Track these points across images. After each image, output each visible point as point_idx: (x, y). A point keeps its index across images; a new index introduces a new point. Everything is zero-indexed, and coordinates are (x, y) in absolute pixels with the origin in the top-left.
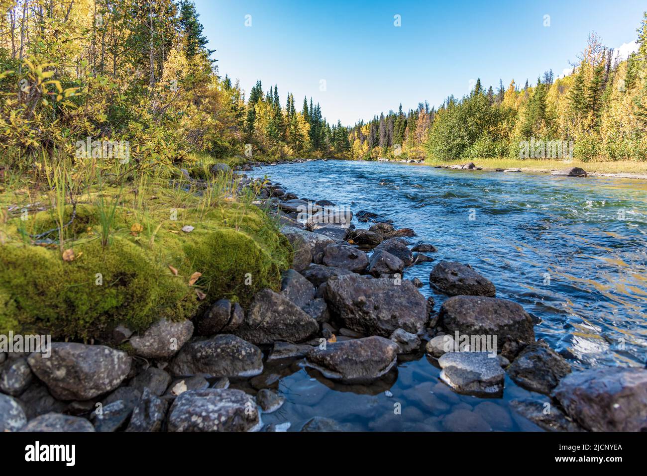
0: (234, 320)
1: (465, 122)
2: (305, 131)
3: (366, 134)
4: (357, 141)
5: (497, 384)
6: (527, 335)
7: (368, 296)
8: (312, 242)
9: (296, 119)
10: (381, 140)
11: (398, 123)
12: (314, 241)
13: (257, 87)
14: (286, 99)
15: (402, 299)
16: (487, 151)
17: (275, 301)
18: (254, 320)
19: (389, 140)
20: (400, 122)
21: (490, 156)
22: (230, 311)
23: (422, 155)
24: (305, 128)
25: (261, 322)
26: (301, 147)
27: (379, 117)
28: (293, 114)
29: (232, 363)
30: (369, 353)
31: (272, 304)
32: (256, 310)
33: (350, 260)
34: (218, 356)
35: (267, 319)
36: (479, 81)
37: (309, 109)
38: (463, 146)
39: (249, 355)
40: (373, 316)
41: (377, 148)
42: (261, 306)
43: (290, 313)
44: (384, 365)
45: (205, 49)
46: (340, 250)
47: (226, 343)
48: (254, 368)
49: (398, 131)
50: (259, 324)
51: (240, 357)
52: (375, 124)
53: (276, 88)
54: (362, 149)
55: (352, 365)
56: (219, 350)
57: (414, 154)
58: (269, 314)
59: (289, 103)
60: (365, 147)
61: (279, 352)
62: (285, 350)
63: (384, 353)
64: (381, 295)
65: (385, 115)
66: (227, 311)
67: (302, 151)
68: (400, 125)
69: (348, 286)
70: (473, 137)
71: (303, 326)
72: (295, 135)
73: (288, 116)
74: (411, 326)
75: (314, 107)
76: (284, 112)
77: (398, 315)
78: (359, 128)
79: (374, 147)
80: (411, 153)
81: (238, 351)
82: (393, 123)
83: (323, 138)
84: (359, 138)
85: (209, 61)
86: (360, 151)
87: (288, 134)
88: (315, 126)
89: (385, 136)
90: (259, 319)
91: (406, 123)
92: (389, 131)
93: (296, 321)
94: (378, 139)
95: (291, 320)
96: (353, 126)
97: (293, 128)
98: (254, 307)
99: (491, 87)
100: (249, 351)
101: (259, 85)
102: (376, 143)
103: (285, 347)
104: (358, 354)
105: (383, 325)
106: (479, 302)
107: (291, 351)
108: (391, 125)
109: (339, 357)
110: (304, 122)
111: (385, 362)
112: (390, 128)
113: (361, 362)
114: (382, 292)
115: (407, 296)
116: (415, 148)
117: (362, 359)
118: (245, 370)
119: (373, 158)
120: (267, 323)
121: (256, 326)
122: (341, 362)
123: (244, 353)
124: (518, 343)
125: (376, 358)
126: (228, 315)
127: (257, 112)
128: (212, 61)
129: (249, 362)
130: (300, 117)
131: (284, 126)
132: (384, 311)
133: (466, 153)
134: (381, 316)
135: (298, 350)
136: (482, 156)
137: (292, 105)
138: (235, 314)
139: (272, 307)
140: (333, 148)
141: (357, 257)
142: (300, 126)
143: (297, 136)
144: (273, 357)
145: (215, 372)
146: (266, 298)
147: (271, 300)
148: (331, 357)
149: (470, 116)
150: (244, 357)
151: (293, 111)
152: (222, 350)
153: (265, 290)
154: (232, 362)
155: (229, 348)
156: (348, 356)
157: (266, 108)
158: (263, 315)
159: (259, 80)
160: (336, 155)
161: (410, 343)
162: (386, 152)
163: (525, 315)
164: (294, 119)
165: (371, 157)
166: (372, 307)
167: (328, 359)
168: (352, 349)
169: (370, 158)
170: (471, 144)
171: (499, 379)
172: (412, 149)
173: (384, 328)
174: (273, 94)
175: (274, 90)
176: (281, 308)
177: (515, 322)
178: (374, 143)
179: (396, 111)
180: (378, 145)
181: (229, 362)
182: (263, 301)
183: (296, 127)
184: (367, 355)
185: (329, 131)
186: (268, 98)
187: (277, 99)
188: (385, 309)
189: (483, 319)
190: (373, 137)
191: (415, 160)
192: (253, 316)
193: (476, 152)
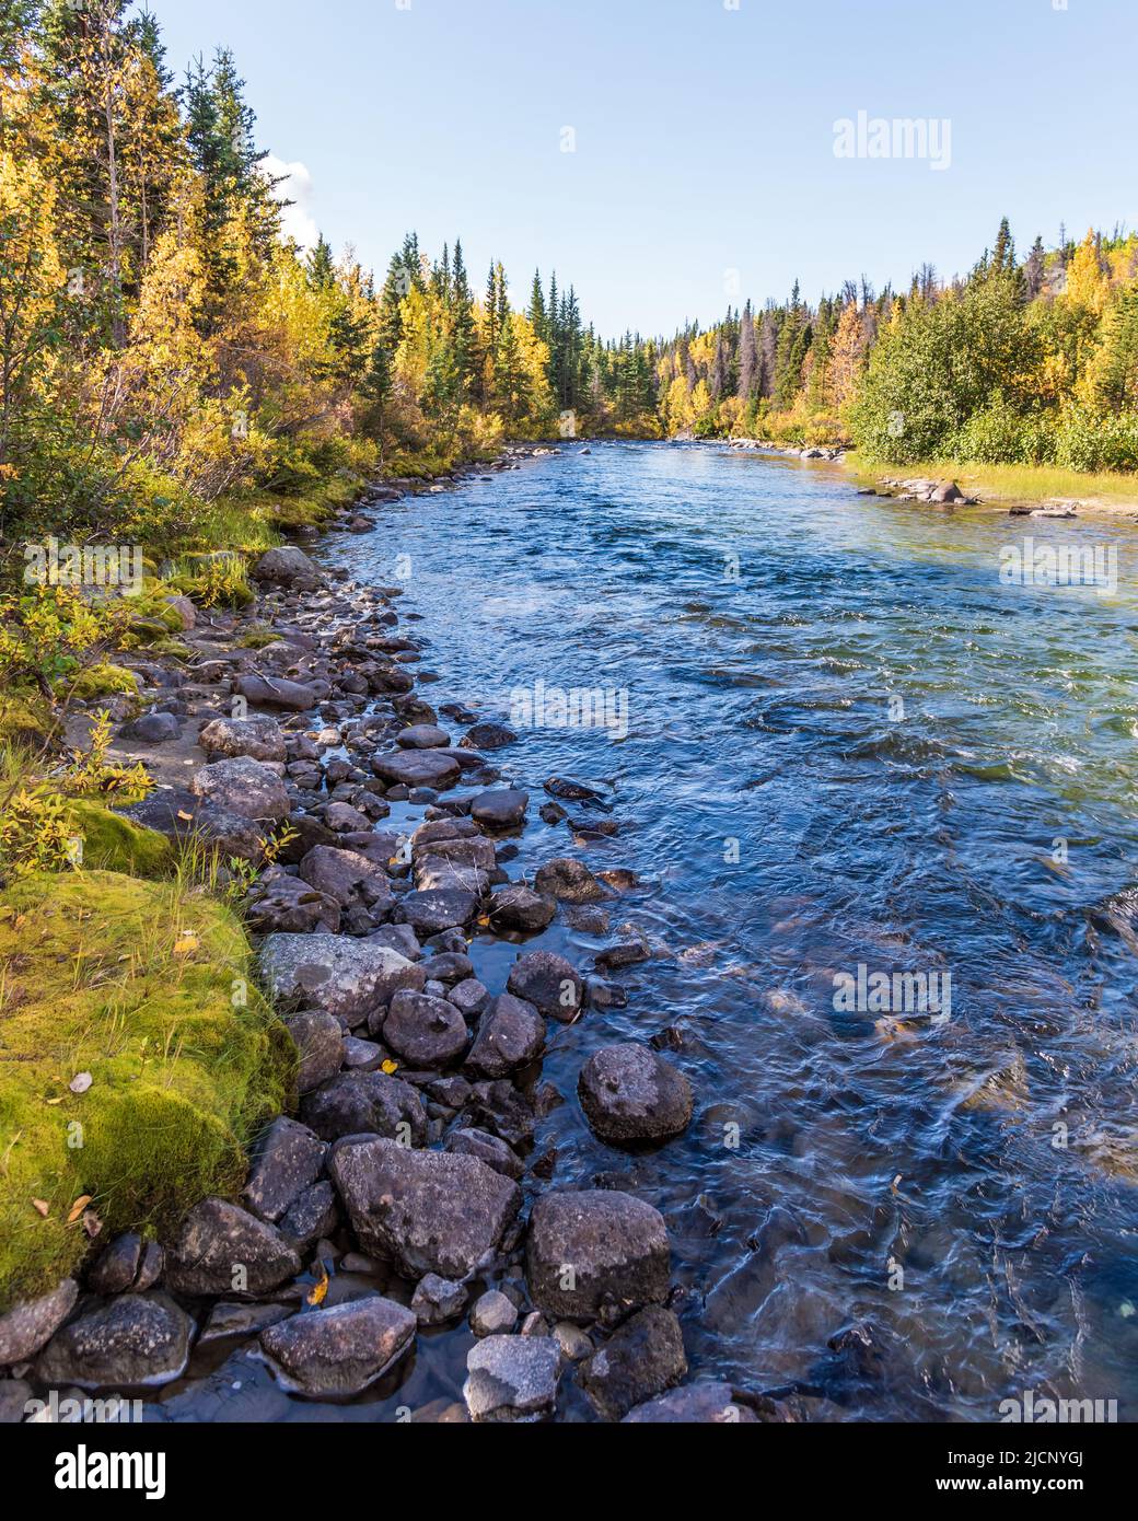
0: (142, 1280)
1: (948, 364)
2: (535, 364)
3: (706, 359)
4: (680, 381)
5: (539, 1409)
6: (647, 1286)
7: (398, 1195)
8: (369, 981)
9: (510, 331)
10: (744, 380)
11: (788, 335)
12: (374, 978)
13: (407, 250)
14: (486, 277)
15: (455, 1203)
16: (999, 445)
17: (225, 1220)
18: (189, 1254)
19: (764, 379)
20: (794, 332)
21: (1010, 458)
22: (135, 1264)
23: (843, 434)
24: (534, 357)
25: (201, 1257)
26: (524, 408)
27: (741, 314)
28: (502, 318)
29: (132, 1362)
30: (353, 1347)
31: (220, 1227)
32: (192, 1235)
33: (432, 1035)
34: (109, 1351)
35: (212, 1252)
36: (1005, 224)
37: (547, 304)
38: (942, 427)
39: (161, 1346)
40: (400, 1239)
41: (731, 401)
42: (202, 1229)
43: (250, 1243)
44: (374, 1366)
45: (260, 172)
46: (417, 1008)
47: (124, 1330)
48: (168, 1369)
49: (789, 356)
50: (197, 1261)
51: (146, 1351)
52: (729, 334)
53: (458, 248)
54: (692, 403)
55: (323, 1366)
56: (111, 1342)
57: (823, 431)
58: (215, 1243)
59: (493, 288)
60: (701, 398)
61: (219, 1326)
62: (231, 1321)
63: (377, 1345)
64: (420, 1193)
65: (759, 307)
66: (130, 1266)
67: (526, 419)
68: (793, 339)
69: (367, 1170)
70: (968, 404)
71: (272, 1264)
72: (510, 374)
73: (491, 324)
74: (456, 1263)
75: (559, 297)
76: (480, 314)
77: (441, 1238)
78: (684, 343)
79: (723, 398)
80: (814, 430)
81: (142, 1340)
82: (775, 332)
83: (584, 380)
84: (685, 373)
85: (270, 204)
86: (687, 408)
87: (489, 374)
88: (564, 348)
89: (753, 368)
90: (198, 1251)
91: (809, 334)
92: (764, 354)
93: (260, 1255)
94: (734, 377)
95: (252, 1254)
96: (669, 337)
97: (502, 356)
98: (189, 1230)
99: (1039, 239)
100: (160, 1340)
101: (411, 245)
102: (729, 387)
103: (231, 1317)
104: (335, 1349)
105: (413, 1257)
106: (580, 1217)
107: (241, 1322)
108: (768, 336)
109: (302, 1354)
110: (533, 339)
111: (376, 1361)
112: (768, 347)
113: (338, 1362)
114: (422, 1185)
115: (465, 1196)
116: (824, 416)
117: (340, 1357)
118: (154, 1373)
119: (722, 428)
120: (211, 1259)
121: (192, 1265)
122: (305, 1362)
123: (152, 1344)
124: (621, 1305)
125: (363, 1355)
126: (132, 1272)
127: (405, 321)
128: (279, 205)
129: (160, 1360)
130: (522, 329)
131: (477, 352)
132: (419, 1228)
133: (947, 447)
134: (414, 1237)
135: (253, 1319)
136: (987, 458)
137: (502, 292)
138: (144, 1269)
139: (219, 1231)
140: (612, 405)
141: (446, 1026)
142: (523, 351)
143: (516, 379)
144: (208, 1336)
145: (105, 1378)
146: (211, 1215)
147: (218, 1218)
148: (291, 1354)
149: (959, 348)
150: (153, 1350)
151: (505, 310)
152: (117, 1342)
153: (209, 1202)
154: (133, 1359)
155: (128, 1337)
156: (318, 1350)
157: (428, 306)
158: (205, 1246)
159: (410, 232)
160: (618, 426)
161: (442, 1306)
162: (755, 413)
163: (651, 1246)
164: (505, 330)
165: (717, 425)
166: (400, 1221)
167: (287, 1356)
168: (325, 1339)
169: (713, 428)
170: (961, 420)
171: (542, 1402)
172: (818, 416)
173: (413, 1263)
174: (451, 263)
175: (452, 255)
176: (234, 1234)
177: (632, 1261)
178: (724, 387)
179: (783, 300)
180: (734, 393)
181: (127, 1361)
182: (205, 1220)
183: (510, 354)
184: (350, 1351)
185: (602, 361)
186: (436, 277)
187: (462, 277)
188: (422, 1224)
189: (578, 1253)
190: (722, 370)
191: (823, 451)
192: (188, 1247)
193: (973, 444)
